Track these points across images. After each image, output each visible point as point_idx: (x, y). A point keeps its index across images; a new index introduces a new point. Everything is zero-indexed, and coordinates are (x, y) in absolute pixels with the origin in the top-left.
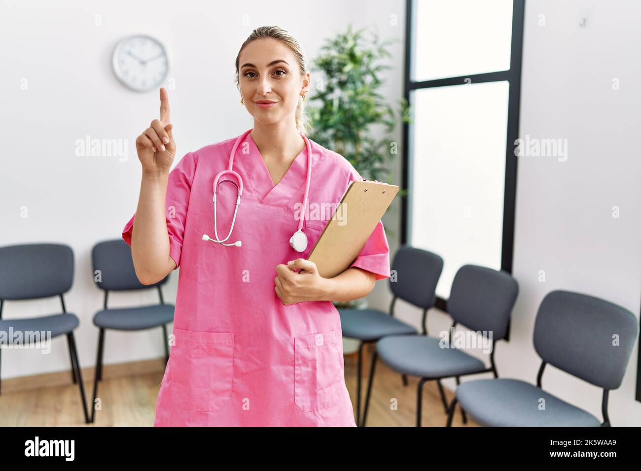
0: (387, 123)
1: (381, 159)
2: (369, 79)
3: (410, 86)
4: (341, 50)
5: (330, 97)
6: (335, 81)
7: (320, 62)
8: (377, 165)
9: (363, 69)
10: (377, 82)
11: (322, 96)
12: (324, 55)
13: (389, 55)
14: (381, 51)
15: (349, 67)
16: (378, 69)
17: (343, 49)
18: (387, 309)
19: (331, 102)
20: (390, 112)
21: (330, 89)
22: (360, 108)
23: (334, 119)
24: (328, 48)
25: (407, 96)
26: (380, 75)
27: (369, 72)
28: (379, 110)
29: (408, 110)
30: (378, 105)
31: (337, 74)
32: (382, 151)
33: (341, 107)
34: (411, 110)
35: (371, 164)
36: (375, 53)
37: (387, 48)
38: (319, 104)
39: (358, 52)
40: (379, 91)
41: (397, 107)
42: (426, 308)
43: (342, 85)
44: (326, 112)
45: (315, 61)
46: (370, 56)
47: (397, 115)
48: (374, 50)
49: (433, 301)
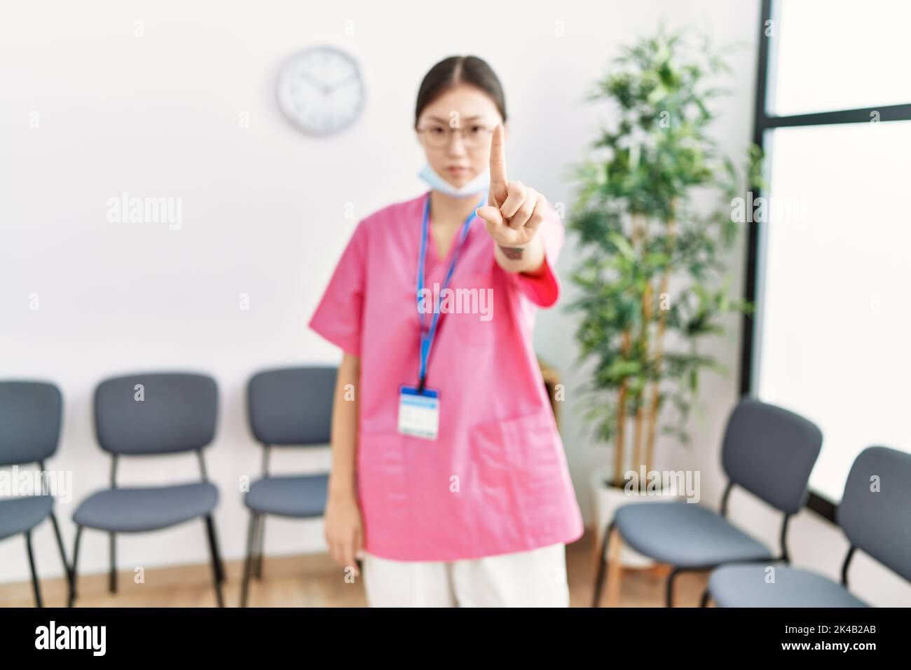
0: (721, 185)
1: (710, 248)
2: (692, 112)
3: (763, 123)
4: (646, 66)
5: (624, 142)
6: (633, 116)
7: (611, 85)
8: (702, 256)
9: (683, 94)
10: (706, 116)
11: (611, 141)
12: (617, 72)
13: (728, 69)
14: (715, 64)
15: (660, 94)
16: (708, 94)
17: (649, 61)
18: (715, 503)
19: (627, 152)
20: (730, 167)
21: (625, 129)
22: (677, 162)
23: (633, 180)
24: (622, 60)
25: (758, 140)
26: (710, 105)
27: (693, 99)
28: (711, 165)
29: (760, 164)
30: (706, 155)
31: (638, 102)
32: (713, 232)
33: (643, 160)
34: (766, 164)
35: (693, 253)
36: (704, 66)
37: (728, 59)
38: (607, 154)
39: (676, 67)
40: (710, 131)
41: (741, 159)
42: (789, 512)
43: (646, 122)
44: (617, 168)
45: (601, 84)
46: (695, 73)
47: (742, 175)
48: (702, 62)
49: (804, 497)
